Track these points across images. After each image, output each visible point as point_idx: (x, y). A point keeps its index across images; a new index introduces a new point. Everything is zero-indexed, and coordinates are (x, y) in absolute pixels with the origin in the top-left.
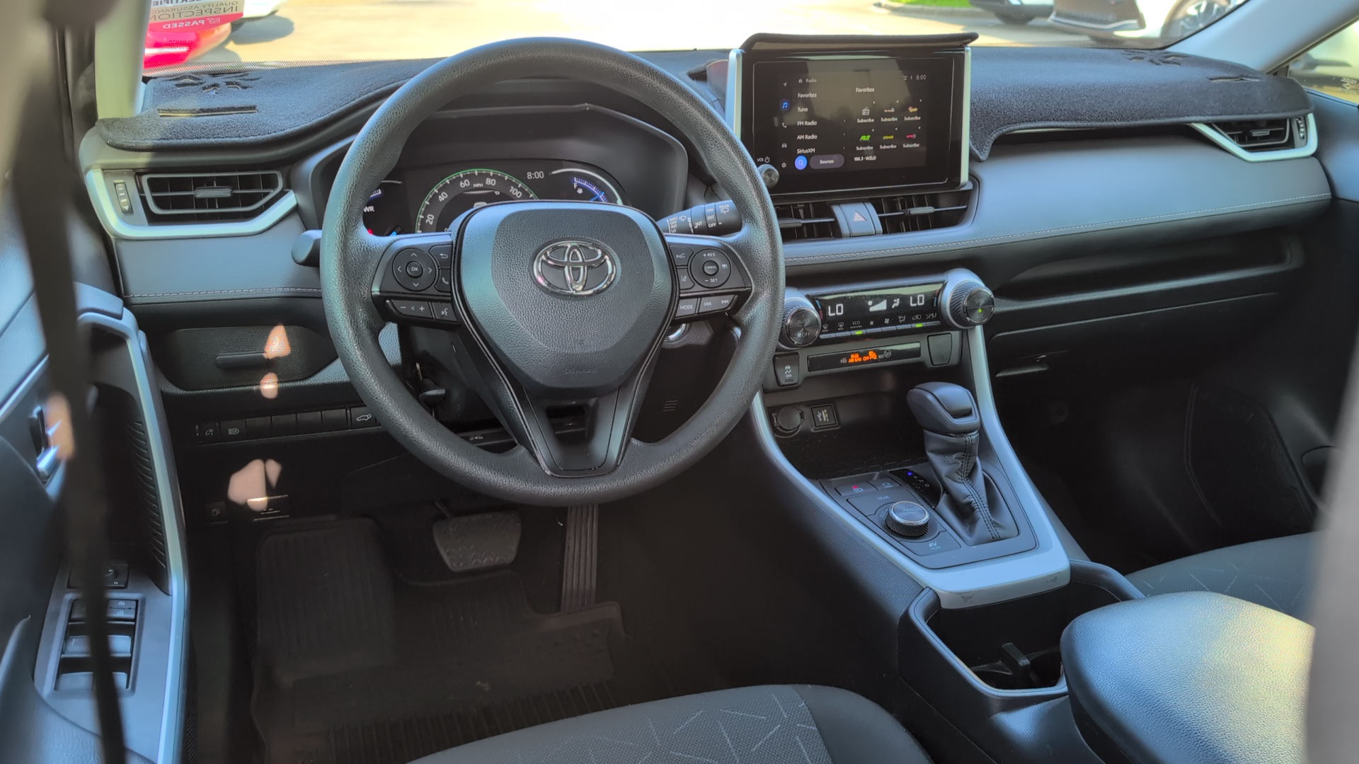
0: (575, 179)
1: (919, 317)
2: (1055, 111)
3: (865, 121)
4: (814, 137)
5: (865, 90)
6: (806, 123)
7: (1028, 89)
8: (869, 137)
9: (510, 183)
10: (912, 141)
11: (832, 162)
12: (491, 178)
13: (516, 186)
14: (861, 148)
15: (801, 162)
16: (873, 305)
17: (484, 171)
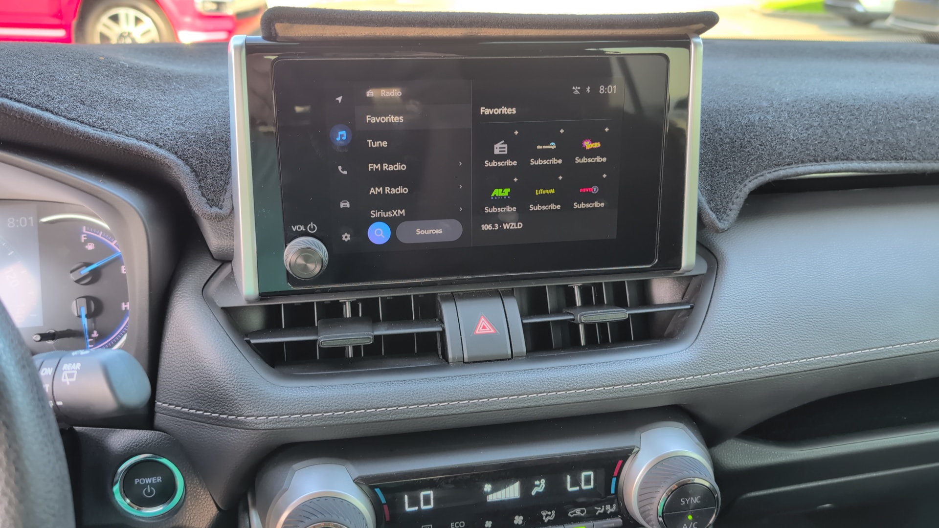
0: (84, 228)
1: (582, 512)
2: (862, 145)
3: (500, 164)
4: (402, 190)
5: (497, 111)
6: (385, 166)
7: (817, 107)
8: (507, 191)
10: (591, 198)
11: (439, 231)
14: (494, 210)
15: (379, 232)
16: (494, 491)
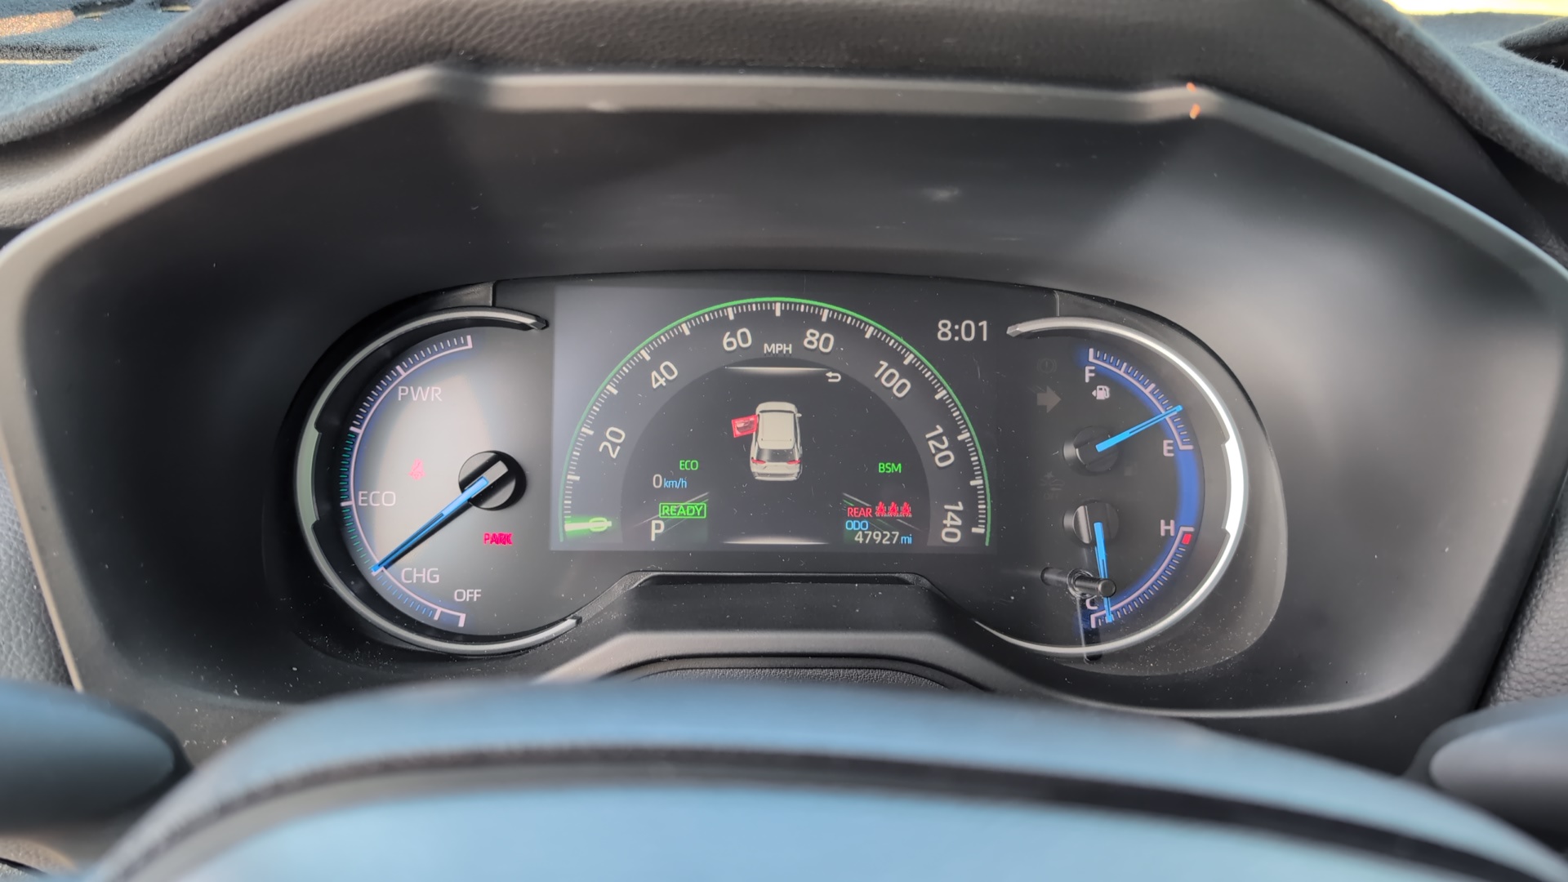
0: (1091, 351)
9: (879, 349)
12: (823, 328)
13: (895, 359)
17: (803, 304)
